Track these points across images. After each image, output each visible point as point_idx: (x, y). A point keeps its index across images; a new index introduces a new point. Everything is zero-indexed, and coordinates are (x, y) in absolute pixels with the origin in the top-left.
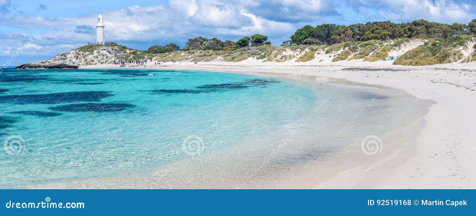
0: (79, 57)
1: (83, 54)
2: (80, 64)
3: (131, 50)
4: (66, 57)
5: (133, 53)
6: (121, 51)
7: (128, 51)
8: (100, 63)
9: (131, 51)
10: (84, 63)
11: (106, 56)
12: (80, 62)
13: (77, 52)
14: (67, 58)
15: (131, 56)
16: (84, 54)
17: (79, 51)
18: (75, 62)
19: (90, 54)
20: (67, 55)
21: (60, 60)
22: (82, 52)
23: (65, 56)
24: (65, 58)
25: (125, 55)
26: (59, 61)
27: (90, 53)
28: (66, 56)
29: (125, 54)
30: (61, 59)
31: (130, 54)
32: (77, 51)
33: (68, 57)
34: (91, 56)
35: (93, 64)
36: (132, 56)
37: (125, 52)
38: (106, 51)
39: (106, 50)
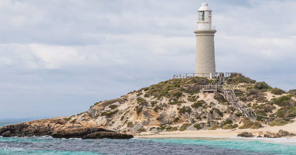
0: (144, 109)
1: (153, 104)
2: (145, 127)
3: (278, 92)
4: (115, 110)
5: (279, 102)
6: (252, 96)
7: (269, 96)
8: (195, 126)
9: (278, 96)
10: (156, 124)
11: (211, 109)
12: (145, 123)
13: (142, 96)
14: (117, 111)
15: (274, 108)
16: (156, 102)
17: (146, 96)
18: (134, 123)
19: (172, 104)
20: (117, 103)
21: (99, 117)
22: (153, 97)
23: (113, 107)
24: (113, 111)
25: (260, 107)
26: (97, 120)
27: (172, 101)
28: (116, 106)
29: (259, 104)
30: (102, 115)
31: (272, 104)
32: (141, 94)
33: (120, 108)
34: (174, 108)
35: (176, 129)
36: (278, 107)
37: (262, 99)
38: (213, 94)
39: (213, 92)
